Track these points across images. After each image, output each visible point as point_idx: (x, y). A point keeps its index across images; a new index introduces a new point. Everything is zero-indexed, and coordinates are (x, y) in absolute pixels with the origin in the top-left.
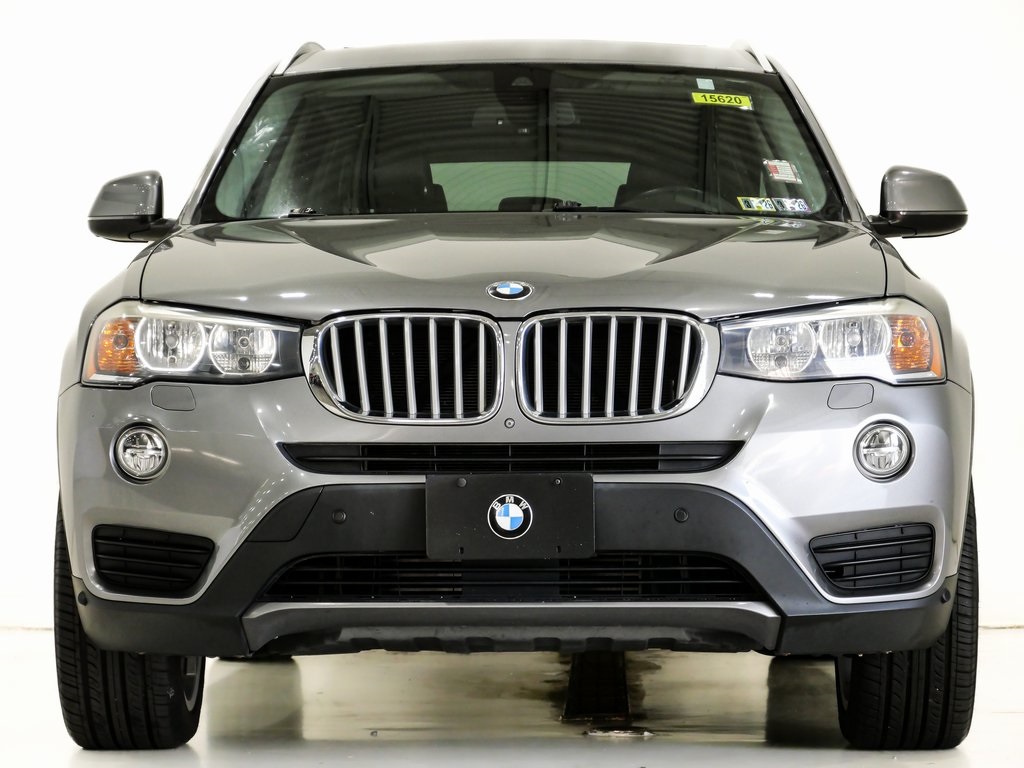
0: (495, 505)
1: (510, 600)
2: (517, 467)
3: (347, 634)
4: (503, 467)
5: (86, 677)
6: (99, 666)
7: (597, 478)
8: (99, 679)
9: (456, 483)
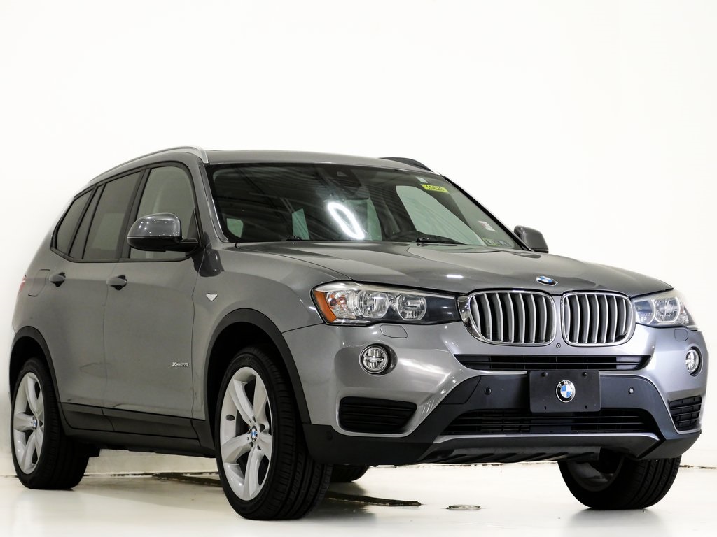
0: (559, 385)
1: (551, 433)
2: (561, 367)
3: (456, 452)
4: (554, 367)
5: (293, 479)
6: (301, 473)
7: (601, 373)
8: (300, 480)
9: (543, 375)
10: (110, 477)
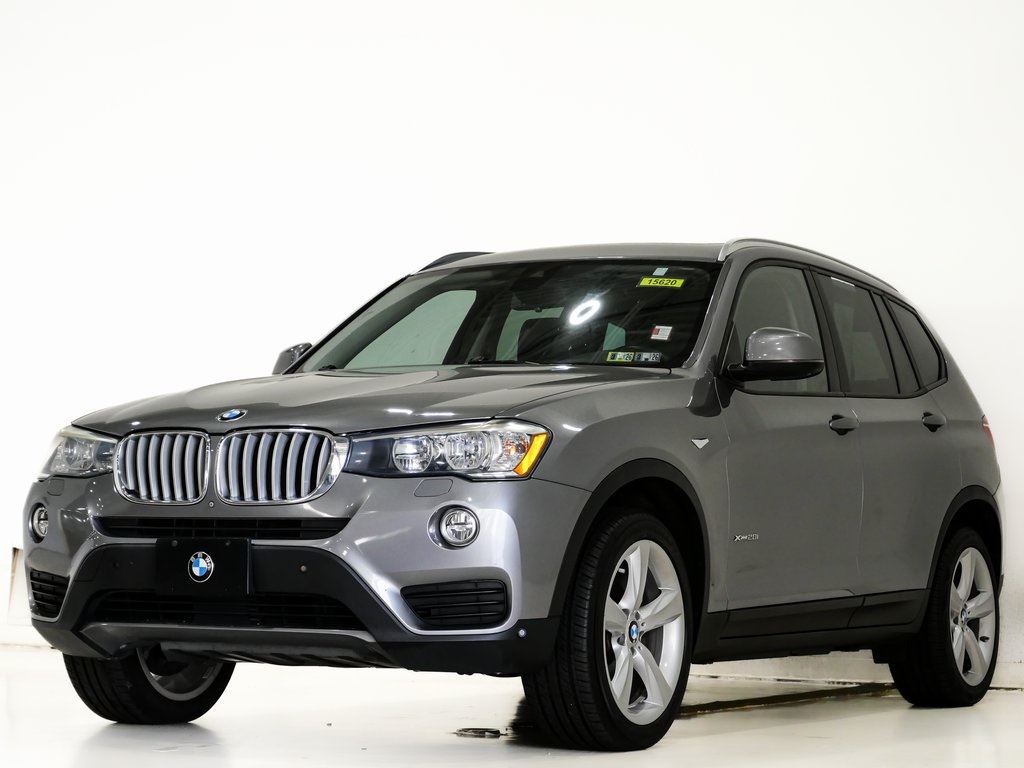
10: (827, 685)
